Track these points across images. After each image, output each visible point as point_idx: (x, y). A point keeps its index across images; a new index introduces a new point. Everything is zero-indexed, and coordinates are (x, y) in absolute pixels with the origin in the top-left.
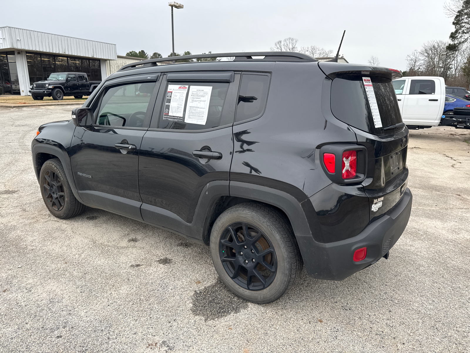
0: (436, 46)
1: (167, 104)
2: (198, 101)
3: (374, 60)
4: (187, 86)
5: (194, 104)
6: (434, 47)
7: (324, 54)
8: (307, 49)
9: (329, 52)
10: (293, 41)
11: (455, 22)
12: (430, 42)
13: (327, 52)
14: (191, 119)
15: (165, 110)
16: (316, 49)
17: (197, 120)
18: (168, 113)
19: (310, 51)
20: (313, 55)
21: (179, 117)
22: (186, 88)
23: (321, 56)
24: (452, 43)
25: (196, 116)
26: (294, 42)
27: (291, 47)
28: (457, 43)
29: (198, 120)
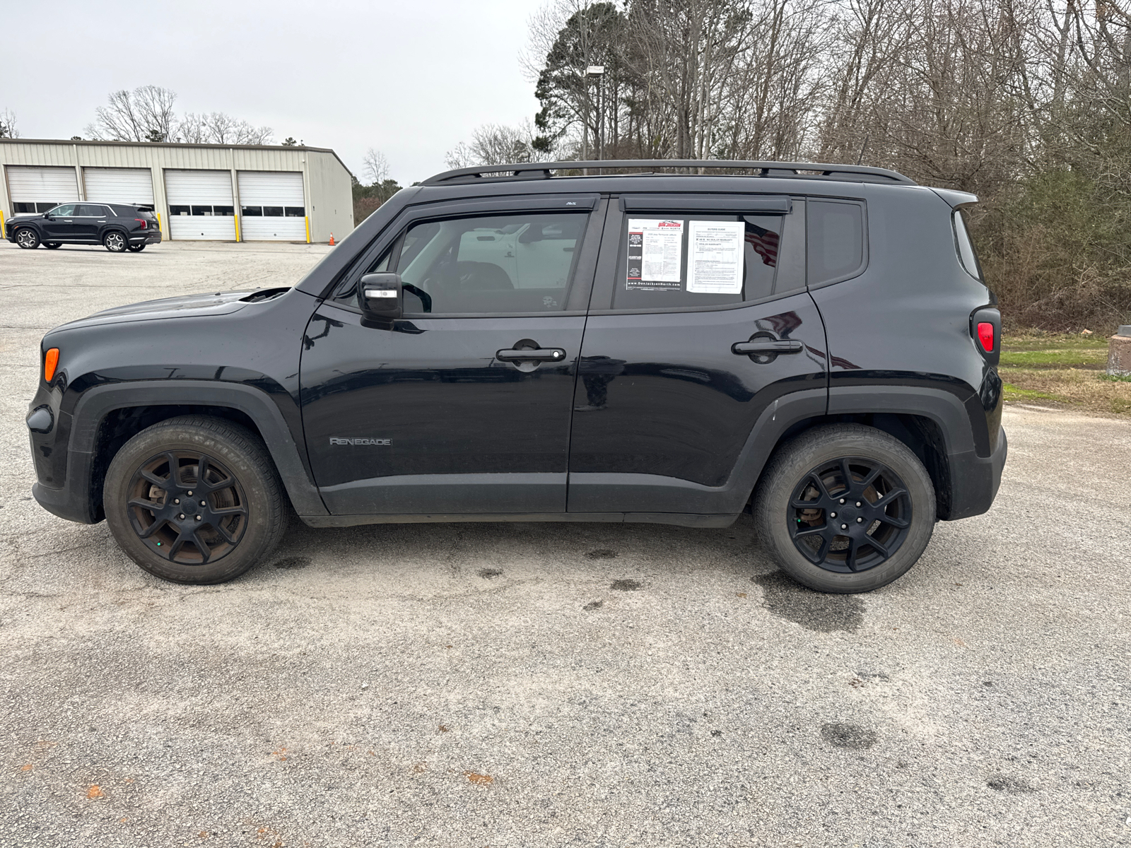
0: (499, 137)
1: (634, 258)
2: (716, 249)
3: (377, 159)
4: (681, 222)
5: (707, 256)
6: (496, 138)
7: (250, 137)
8: (202, 120)
9: (262, 131)
10: (162, 96)
11: (539, 92)
12: (486, 128)
13: (256, 130)
14: (704, 286)
15: (629, 270)
16: (227, 122)
17: (718, 286)
18: (640, 276)
19: (213, 125)
20: (222, 137)
21: (672, 283)
22: (679, 225)
23: (244, 140)
24: (541, 135)
25: (714, 278)
26: (166, 99)
27: (158, 110)
28: (550, 136)
29: (722, 286)
